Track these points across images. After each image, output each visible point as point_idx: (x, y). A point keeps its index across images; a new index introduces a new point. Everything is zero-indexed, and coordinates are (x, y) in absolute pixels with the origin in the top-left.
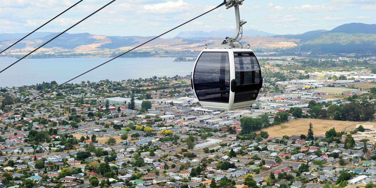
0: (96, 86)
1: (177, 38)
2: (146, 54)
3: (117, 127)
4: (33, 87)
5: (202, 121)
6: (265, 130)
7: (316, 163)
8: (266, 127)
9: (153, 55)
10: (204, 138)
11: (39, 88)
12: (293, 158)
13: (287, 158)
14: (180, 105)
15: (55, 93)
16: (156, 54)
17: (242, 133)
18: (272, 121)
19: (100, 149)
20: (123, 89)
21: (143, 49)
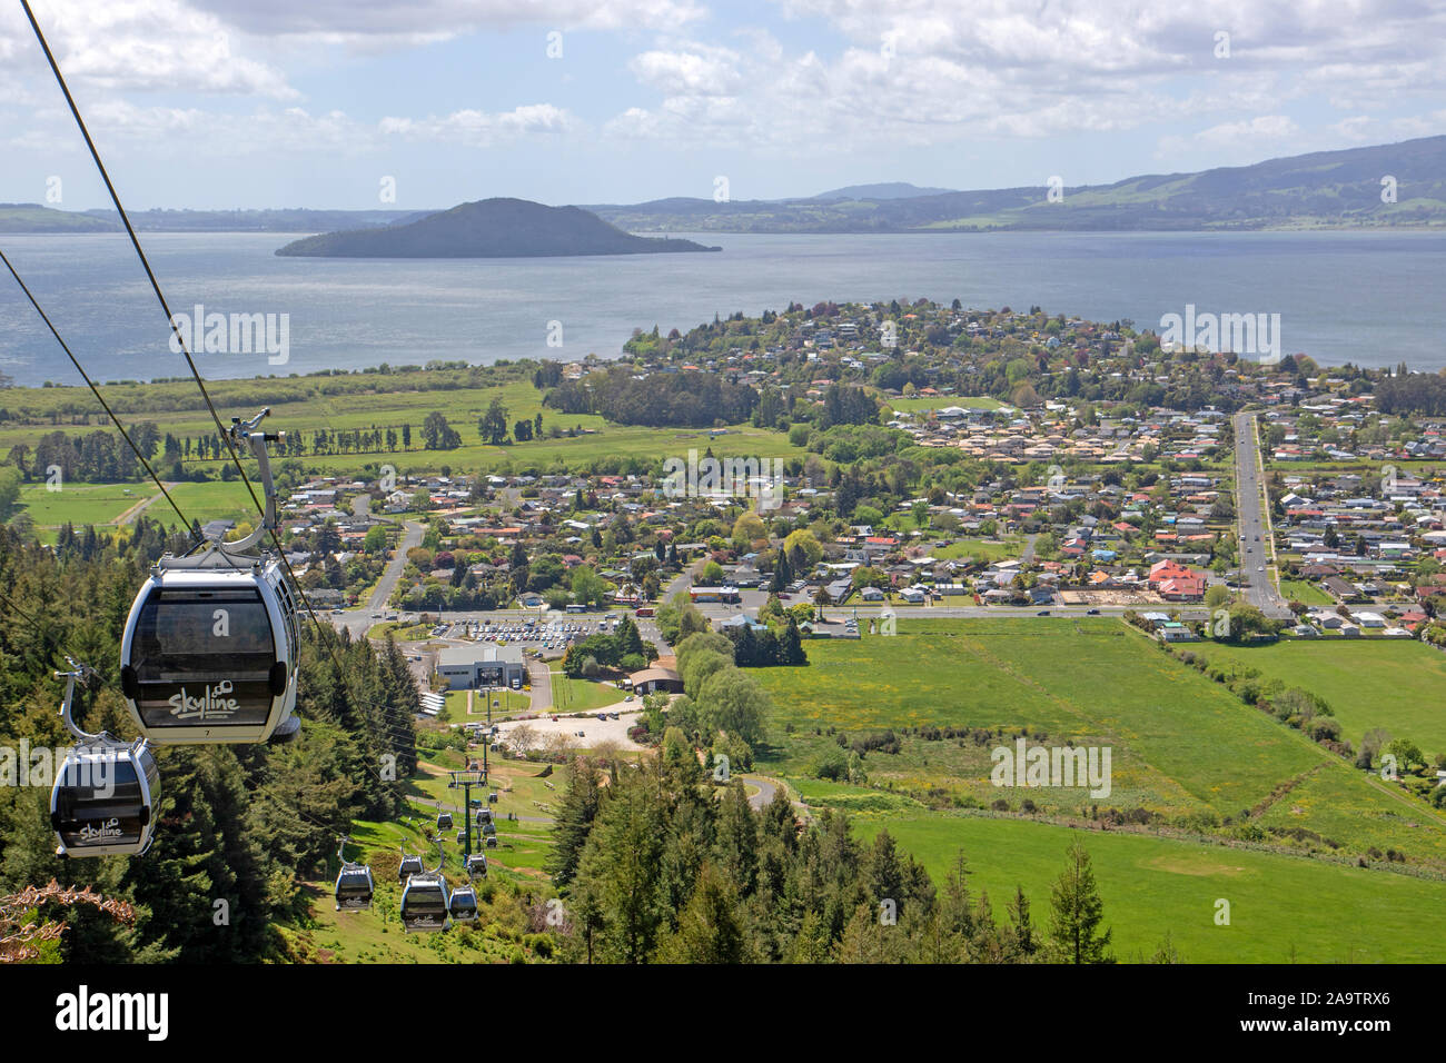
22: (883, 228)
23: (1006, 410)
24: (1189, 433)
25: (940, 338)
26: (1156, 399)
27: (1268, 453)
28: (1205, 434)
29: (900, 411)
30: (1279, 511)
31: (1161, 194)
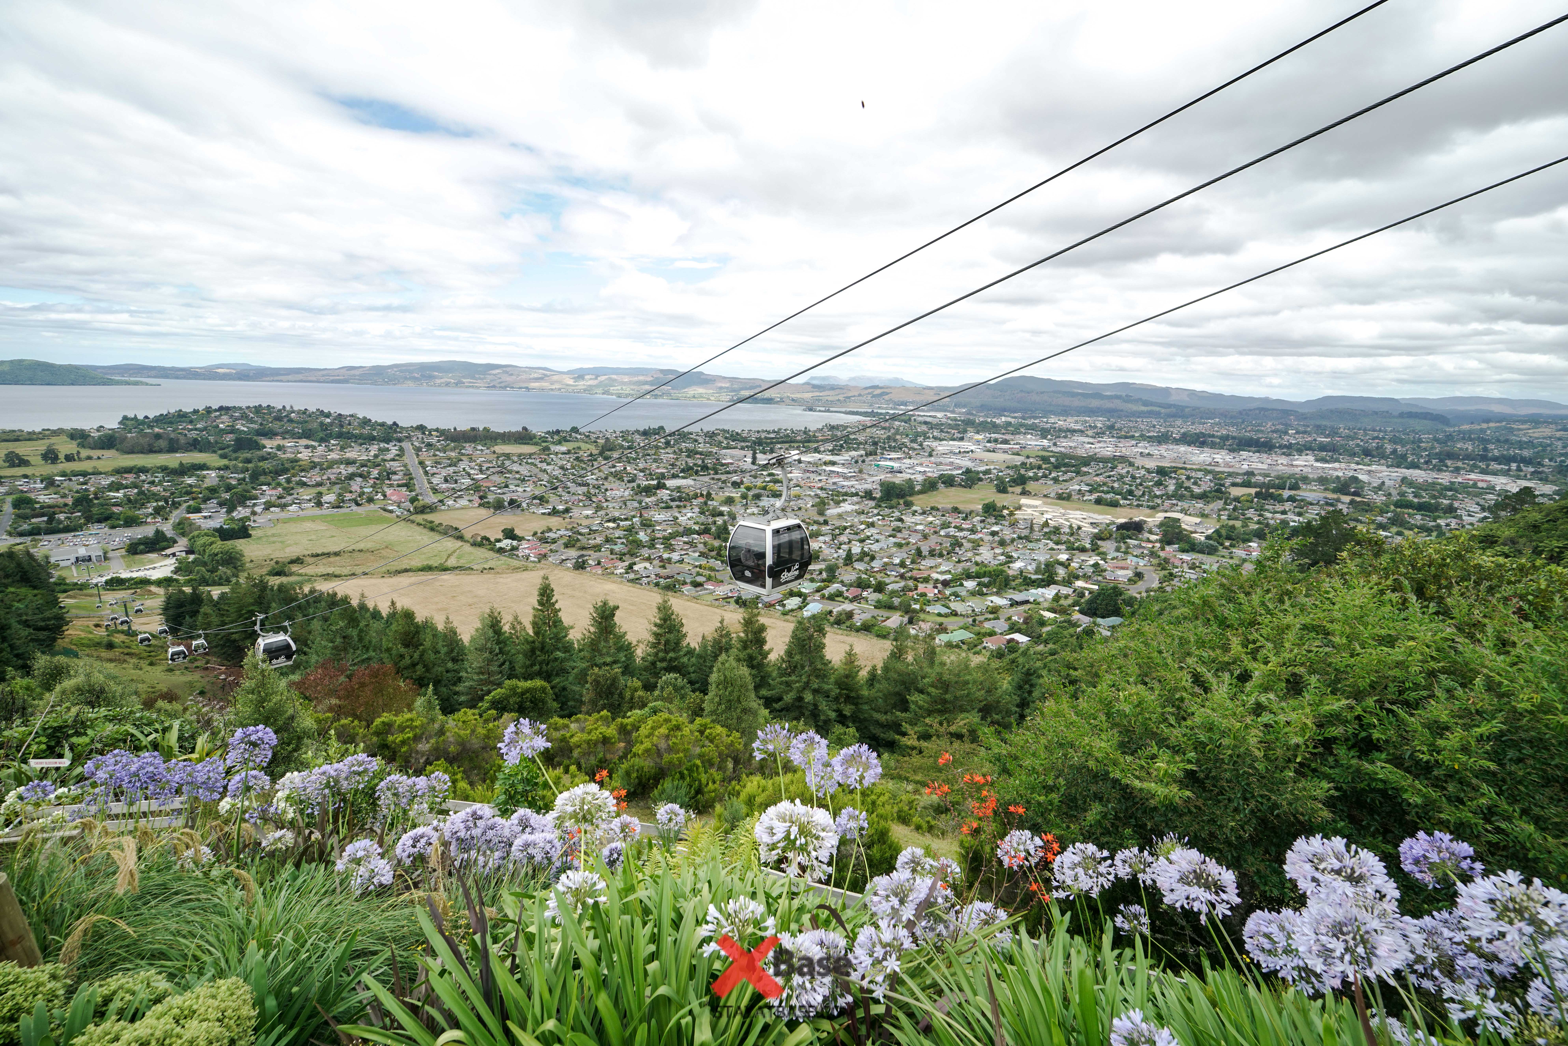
0: (711, 435)
1: (807, 384)
2: (769, 401)
3: (736, 485)
4: (637, 431)
5: (834, 483)
6: (910, 499)
7: (969, 541)
8: (911, 495)
9: (777, 402)
10: (838, 503)
11: (645, 433)
12: (942, 533)
13: (936, 532)
14: (809, 463)
15: (663, 440)
16: (782, 401)
17: (881, 499)
18: (918, 488)
19: (714, 509)
20: (744, 440)
21: (766, 394)
22: (240, 379)
23: (313, 443)
24: (388, 450)
25: (278, 419)
26: (373, 438)
27: (418, 455)
28: (394, 451)
29: (269, 445)
30: (426, 473)
31: (357, 372)
